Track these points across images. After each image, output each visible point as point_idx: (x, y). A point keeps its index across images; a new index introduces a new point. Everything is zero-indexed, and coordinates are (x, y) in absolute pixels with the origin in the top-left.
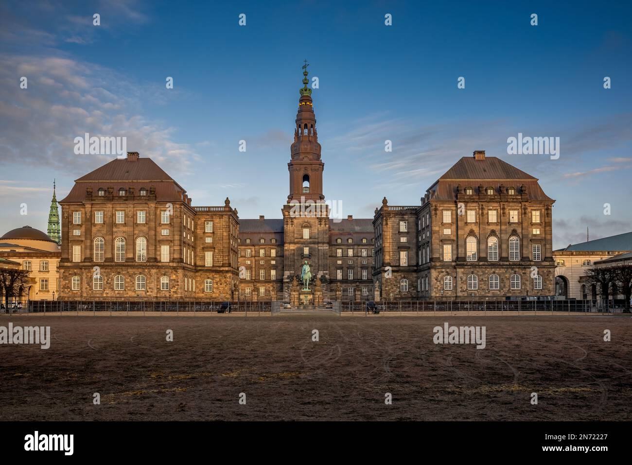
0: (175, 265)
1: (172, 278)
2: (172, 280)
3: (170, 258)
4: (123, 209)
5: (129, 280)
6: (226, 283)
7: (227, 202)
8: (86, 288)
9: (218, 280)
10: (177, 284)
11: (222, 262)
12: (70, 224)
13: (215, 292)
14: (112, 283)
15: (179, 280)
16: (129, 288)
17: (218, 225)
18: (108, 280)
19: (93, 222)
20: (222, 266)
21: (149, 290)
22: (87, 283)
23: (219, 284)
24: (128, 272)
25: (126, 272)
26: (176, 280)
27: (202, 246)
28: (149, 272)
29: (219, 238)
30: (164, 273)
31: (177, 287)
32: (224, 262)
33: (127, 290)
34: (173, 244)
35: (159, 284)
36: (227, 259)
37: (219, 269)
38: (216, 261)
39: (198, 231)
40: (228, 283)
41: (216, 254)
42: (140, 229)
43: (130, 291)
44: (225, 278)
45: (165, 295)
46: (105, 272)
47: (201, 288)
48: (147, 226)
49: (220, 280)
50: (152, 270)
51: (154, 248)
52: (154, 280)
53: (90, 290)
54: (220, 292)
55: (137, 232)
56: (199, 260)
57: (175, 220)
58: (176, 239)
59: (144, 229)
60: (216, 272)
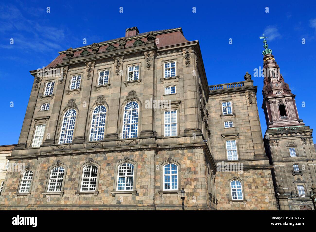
0: (188, 140)
1: (183, 166)
2: (184, 169)
3: (179, 131)
4: (109, 66)
5: (106, 172)
6: (264, 184)
8: (37, 189)
9: (250, 180)
10: (194, 176)
11: (253, 154)
13: (249, 200)
14: (77, 180)
16: (104, 188)
17: (240, 104)
18: (72, 173)
20: (255, 159)
21: (139, 191)
22: (39, 181)
23: (253, 187)
24: (105, 158)
25: (103, 158)
26: (193, 170)
27: (220, 133)
28: (142, 156)
29: (244, 121)
30: (168, 156)
31: (194, 183)
32: (256, 153)
33: (100, 191)
34: (183, 107)
35: (158, 177)
36: (260, 147)
37: (249, 163)
38: (244, 151)
39: (212, 114)
40: (268, 185)
41: (243, 143)
42: (130, 90)
43: (106, 194)
44: (262, 177)
45: (171, 202)
46: (69, 161)
47: (225, 193)
48: (142, 83)
49: (254, 181)
50: (147, 152)
51: (151, 115)
52: (149, 170)
53: (42, 192)
54: (257, 200)
55: (125, 94)
56: (217, 153)
57: (185, 70)
58: (189, 98)
59: (137, 88)
60: (246, 168)
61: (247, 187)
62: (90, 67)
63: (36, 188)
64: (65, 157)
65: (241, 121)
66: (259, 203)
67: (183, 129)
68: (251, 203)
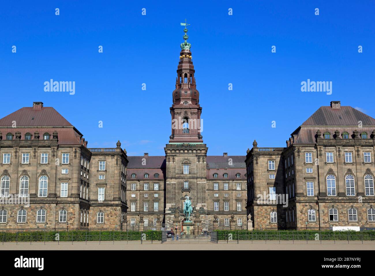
0: (72, 199)
1: (69, 211)
2: (69, 213)
3: (68, 194)
5: (31, 213)
6: (116, 215)
7: (119, 144)
9: (109, 212)
10: (74, 216)
11: (113, 197)
13: (106, 223)
14: (15, 217)
15: (76, 213)
16: (30, 221)
17: (110, 164)
18: (12, 213)
19: (1, 162)
20: (113, 201)
21: (48, 222)
23: (110, 216)
26: (73, 213)
27: (95, 183)
28: (49, 206)
29: (111, 176)
30: (62, 207)
31: (73, 219)
32: (115, 197)
33: (28, 222)
34: (71, 182)
35: (57, 216)
36: (117, 193)
37: (110, 202)
38: (108, 195)
39: (92, 169)
40: (117, 215)
41: (108, 190)
42: (42, 169)
43: (32, 224)
44: (115, 211)
45: (63, 227)
47: (94, 219)
48: (50, 166)
49: (111, 213)
50: (52, 205)
51: (54, 185)
52: (53, 213)
54: (110, 223)
55: (40, 171)
56: (93, 195)
57: (74, 160)
58: (75, 177)
59: (47, 168)
60: (108, 205)
61: (107, 216)
62: (16, 149)
65: (109, 175)
66: (111, 225)
67: (70, 193)
68: (107, 225)
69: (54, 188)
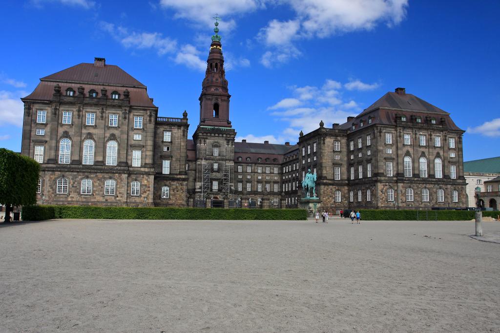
0: (146, 170)
1: (143, 183)
2: (143, 185)
3: (142, 163)
4: (94, 111)
5: (97, 184)
7: (185, 115)
8: (49, 191)
10: (148, 189)
12: (33, 123)
14: (78, 187)
15: (150, 186)
16: (97, 192)
17: (176, 135)
18: (74, 183)
19: (60, 122)
20: (180, 174)
21: (118, 195)
22: (49, 186)
24: (96, 176)
25: (95, 176)
26: (148, 186)
28: (120, 176)
29: (177, 148)
30: (135, 178)
31: (148, 192)
32: (181, 170)
33: (95, 194)
34: (145, 149)
35: (129, 189)
36: (184, 167)
37: (176, 176)
38: (173, 169)
40: (184, 190)
41: (174, 163)
42: (111, 133)
43: (98, 196)
44: (182, 185)
45: (135, 201)
46: (71, 175)
47: (158, 194)
48: (120, 130)
49: (177, 187)
50: (123, 175)
51: (126, 152)
52: (124, 185)
53: (53, 193)
54: (176, 198)
55: (108, 135)
56: (157, 168)
57: (148, 125)
58: (149, 144)
59: (116, 132)
60: (174, 180)
61: (172, 191)
62: (79, 108)
63: (47, 190)
64: (67, 173)
65: (175, 147)
66: (177, 200)
67: (144, 163)
68: (173, 200)
69: (125, 155)
